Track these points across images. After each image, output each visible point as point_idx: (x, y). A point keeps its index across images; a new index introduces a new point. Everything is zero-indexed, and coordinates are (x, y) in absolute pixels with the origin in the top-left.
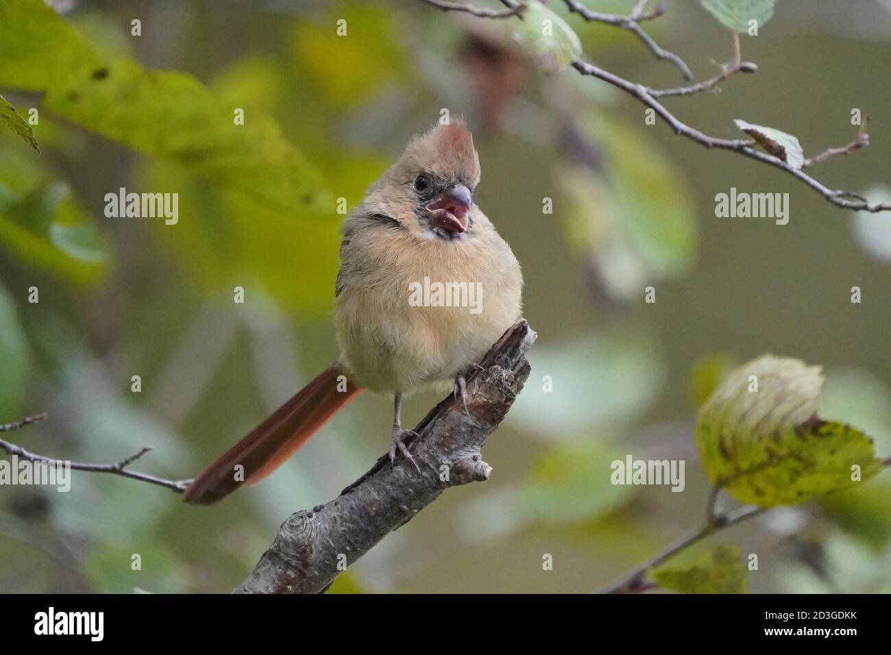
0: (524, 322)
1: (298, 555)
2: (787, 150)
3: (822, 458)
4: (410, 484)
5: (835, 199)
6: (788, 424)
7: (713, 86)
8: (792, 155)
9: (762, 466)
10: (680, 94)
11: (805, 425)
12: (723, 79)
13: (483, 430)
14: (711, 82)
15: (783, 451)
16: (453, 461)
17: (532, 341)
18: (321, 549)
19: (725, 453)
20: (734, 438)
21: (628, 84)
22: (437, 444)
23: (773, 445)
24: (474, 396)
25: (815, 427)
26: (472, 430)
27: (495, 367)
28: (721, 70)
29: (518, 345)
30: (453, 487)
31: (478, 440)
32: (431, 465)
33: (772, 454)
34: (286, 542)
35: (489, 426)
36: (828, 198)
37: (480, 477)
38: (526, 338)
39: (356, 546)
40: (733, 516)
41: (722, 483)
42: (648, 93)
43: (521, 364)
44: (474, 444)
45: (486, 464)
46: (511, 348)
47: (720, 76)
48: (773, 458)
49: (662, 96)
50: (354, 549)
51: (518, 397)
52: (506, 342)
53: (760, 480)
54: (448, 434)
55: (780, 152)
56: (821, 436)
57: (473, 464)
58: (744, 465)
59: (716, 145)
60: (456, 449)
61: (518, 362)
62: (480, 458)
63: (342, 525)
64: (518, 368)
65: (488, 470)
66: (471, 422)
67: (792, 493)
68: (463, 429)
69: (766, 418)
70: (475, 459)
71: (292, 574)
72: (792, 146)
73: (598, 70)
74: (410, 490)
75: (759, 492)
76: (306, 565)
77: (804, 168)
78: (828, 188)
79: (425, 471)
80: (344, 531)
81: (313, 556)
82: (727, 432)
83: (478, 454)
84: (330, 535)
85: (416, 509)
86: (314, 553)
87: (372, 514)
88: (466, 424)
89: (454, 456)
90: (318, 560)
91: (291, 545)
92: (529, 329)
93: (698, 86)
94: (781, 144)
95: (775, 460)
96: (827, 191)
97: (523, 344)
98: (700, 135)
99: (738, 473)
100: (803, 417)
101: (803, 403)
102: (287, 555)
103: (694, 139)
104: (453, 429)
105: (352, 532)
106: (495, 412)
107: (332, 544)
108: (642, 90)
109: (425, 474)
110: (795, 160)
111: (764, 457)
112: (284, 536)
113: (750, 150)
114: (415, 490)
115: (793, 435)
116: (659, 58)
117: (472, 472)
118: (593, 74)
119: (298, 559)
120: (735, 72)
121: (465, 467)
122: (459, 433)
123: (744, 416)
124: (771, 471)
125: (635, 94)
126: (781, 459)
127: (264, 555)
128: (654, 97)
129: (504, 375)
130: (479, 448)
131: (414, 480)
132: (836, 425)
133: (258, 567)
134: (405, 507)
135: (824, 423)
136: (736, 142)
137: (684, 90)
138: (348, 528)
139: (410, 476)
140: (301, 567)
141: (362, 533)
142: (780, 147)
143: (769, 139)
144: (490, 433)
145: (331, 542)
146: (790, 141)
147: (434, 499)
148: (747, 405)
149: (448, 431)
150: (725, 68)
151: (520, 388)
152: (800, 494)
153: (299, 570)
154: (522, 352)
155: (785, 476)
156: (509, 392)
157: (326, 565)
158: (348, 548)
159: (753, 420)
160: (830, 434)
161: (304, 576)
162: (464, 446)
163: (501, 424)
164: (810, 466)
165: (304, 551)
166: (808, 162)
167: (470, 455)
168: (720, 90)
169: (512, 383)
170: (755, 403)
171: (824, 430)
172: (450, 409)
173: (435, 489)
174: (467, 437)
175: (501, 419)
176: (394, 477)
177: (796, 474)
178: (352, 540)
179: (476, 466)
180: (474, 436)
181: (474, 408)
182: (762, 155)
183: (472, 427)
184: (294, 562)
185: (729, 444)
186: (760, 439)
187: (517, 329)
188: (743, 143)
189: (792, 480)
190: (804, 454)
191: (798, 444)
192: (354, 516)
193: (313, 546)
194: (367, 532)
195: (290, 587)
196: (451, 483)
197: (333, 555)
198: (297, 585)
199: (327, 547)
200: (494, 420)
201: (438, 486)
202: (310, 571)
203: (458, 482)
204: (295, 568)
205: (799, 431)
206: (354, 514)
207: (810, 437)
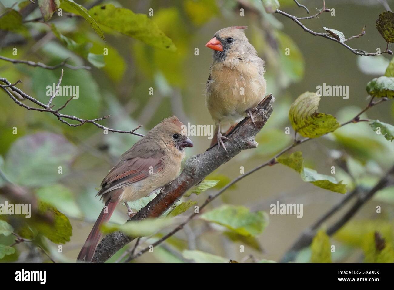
0: (271, 94)
1: (191, 171)
2: (340, 37)
3: (320, 124)
4: (230, 148)
6: (309, 115)
11: (313, 114)
12: (320, 14)
13: (256, 131)
15: (309, 122)
16: (245, 141)
17: (274, 101)
18: (199, 169)
19: (295, 123)
22: (240, 135)
23: (306, 120)
25: (316, 115)
26: (252, 131)
27: (261, 109)
29: (269, 102)
30: (245, 150)
31: (254, 134)
32: (238, 142)
33: (306, 123)
34: (187, 166)
35: (258, 130)
37: (254, 147)
38: (272, 100)
39: (211, 168)
40: (302, 141)
41: (297, 131)
43: (270, 109)
44: (253, 135)
45: (256, 142)
46: (266, 103)
48: (307, 124)
50: (210, 170)
51: (268, 120)
52: (265, 101)
53: (305, 131)
54: (244, 132)
56: (318, 117)
57: (252, 142)
58: (300, 126)
59: (317, 35)
60: (246, 137)
61: (269, 108)
62: (254, 140)
63: (206, 161)
64: (268, 110)
65: (257, 145)
66: (252, 128)
67: (314, 134)
68: (249, 130)
69: (304, 112)
70: (253, 141)
71: (189, 177)
74: (230, 150)
76: (193, 174)
80: (207, 163)
81: (196, 171)
82: (295, 116)
83: (254, 139)
84: (202, 165)
85: (231, 157)
86: (197, 170)
87: (217, 158)
89: (245, 140)
90: (198, 173)
91: (189, 168)
92: (273, 97)
95: (307, 125)
97: (270, 102)
99: (299, 128)
100: (313, 112)
101: (313, 107)
102: (187, 171)
104: (246, 130)
105: (210, 164)
106: (260, 125)
107: (203, 168)
109: (235, 145)
111: (304, 124)
112: (186, 164)
114: (232, 150)
115: (310, 117)
117: (252, 145)
119: (191, 172)
120: (324, 12)
121: (249, 143)
122: (248, 131)
124: (307, 128)
126: (309, 125)
129: (264, 112)
130: (254, 137)
131: (232, 147)
132: (322, 114)
134: (228, 156)
135: (318, 114)
137: (307, 18)
138: (209, 162)
139: (230, 146)
140: (192, 175)
141: (213, 164)
143: (334, 33)
144: (258, 132)
145: (202, 167)
146: (341, 34)
147: (238, 153)
148: (300, 107)
149: (244, 131)
150: (320, 11)
151: (269, 117)
153: (191, 176)
154: (270, 104)
155: (311, 129)
156: (265, 118)
157: (200, 175)
158: (208, 169)
159: (301, 112)
161: (193, 178)
162: (249, 136)
163: (262, 129)
165: (193, 170)
167: (251, 139)
169: (266, 115)
170: (302, 107)
171: (319, 116)
172: (245, 123)
173: (239, 150)
174: (250, 133)
175: (262, 127)
177: (314, 129)
178: (209, 167)
179: (253, 143)
180: (253, 133)
183: (252, 130)
184: (189, 173)
185: (296, 120)
186: (303, 119)
187: (269, 97)
189: (313, 130)
190: (314, 123)
191: (312, 120)
192: (211, 158)
193: (196, 168)
194: (215, 164)
195: (188, 182)
196: (244, 148)
197: (203, 172)
198: (190, 181)
199: (201, 169)
200: (260, 127)
201: (240, 149)
202: (195, 176)
203: (247, 148)
204: (190, 175)
205: (312, 116)
206: (211, 157)
207: (315, 118)
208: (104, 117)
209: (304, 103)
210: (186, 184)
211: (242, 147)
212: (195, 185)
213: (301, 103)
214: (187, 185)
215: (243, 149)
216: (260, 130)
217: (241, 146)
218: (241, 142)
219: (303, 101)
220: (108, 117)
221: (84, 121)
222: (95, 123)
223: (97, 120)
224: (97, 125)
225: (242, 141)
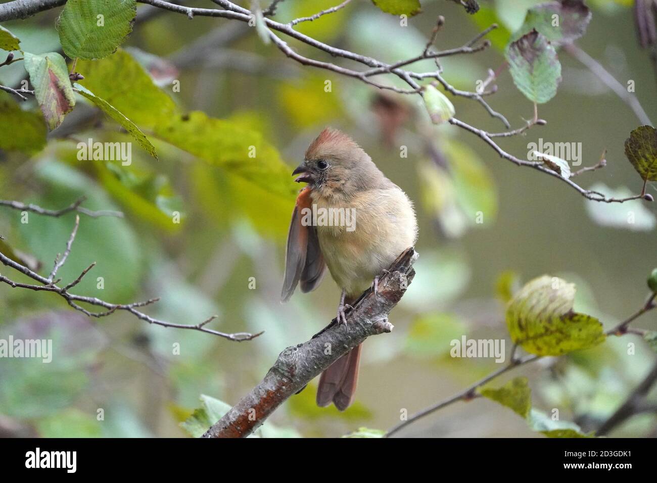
0: (412, 248)
1: (289, 370)
2: (561, 169)
3: (574, 333)
4: (349, 334)
5: (587, 195)
6: (556, 314)
7: (522, 132)
8: (564, 171)
9: (541, 335)
10: (504, 136)
11: (566, 315)
12: (527, 128)
13: (389, 305)
14: (521, 130)
15: (553, 328)
16: (373, 322)
17: (417, 258)
18: (301, 367)
19: (521, 327)
20: (526, 319)
21: (476, 130)
22: (364, 312)
23: (548, 325)
24: (384, 287)
25: (571, 316)
26: (383, 305)
27: (396, 272)
28: (526, 123)
29: (409, 260)
30: (372, 336)
31: (386, 311)
32: (361, 324)
33: (547, 330)
34: (282, 363)
35: (392, 303)
36: (583, 194)
37: (387, 331)
38: (413, 257)
39: (320, 366)
40: (524, 359)
41: (518, 342)
42: (487, 135)
43: (410, 271)
44: (384, 313)
45: (391, 324)
46: (405, 262)
47: (526, 126)
49: (494, 137)
50: (319, 368)
51: (408, 288)
52: (402, 259)
53: (540, 342)
54: (370, 307)
55: (558, 169)
56: (574, 321)
57: (384, 324)
58: (531, 334)
59: (522, 164)
60: (375, 316)
61: (409, 269)
62: (387, 320)
63: (312, 355)
64: (408, 273)
65: (392, 327)
66: (383, 301)
67: (557, 350)
68: (378, 305)
69: (545, 310)
70: (384, 321)
71: (285, 380)
72: (565, 167)
73: (459, 122)
74: (349, 337)
75: (539, 349)
76: (293, 376)
77: (571, 178)
78: (584, 189)
79: (358, 326)
80: (314, 358)
81: (297, 371)
82: (523, 316)
83: (386, 318)
84: (306, 360)
85: (352, 347)
86: (297, 369)
88: (380, 302)
89: (373, 319)
90: (299, 373)
91: (285, 365)
92: (415, 252)
93: (514, 132)
94: (558, 165)
95: (549, 333)
96: (583, 190)
97: (411, 260)
98: (514, 158)
99: (528, 338)
100: (564, 310)
101: (565, 303)
102: (283, 370)
103: (511, 160)
104: (373, 305)
105: (318, 359)
106: (396, 296)
107: (307, 365)
108: (484, 133)
109: (357, 328)
110: (566, 174)
111: (543, 331)
112: (281, 360)
113: (541, 167)
114: (352, 337)
115: (558, 320)
116: (493, 116)
117: (383, 328)
118: (457, 124)
119: (289, 372)
120: (534, 124)
121: (379, 325)
122: (377, 307)
123: (532, 308)
124: (547, 338)
125: (479, 135)
126: (552, 333)
127: (270, 370)
128: (490, 137)
129: (401, 276)
130: (387, 315)
131: (352, 332)
132: (582, 316)
133: (267, 376)
134: (346, 346)
135: (576, 315)
136: (534, 163)
137: (506, 134)
138: (316, 356)
139: (349, 329)
141: (323, 359)
142: (558, 166)
143: (552, 162)
144: (393, 307)
146: (563, 163)
147: (361, 342)
148: (534, 302)
150: (529, 122)
151: (409, 283)
152: (561, 351)
153: (289, 378)
154: (410, 264)
155: (554, 341)
156: (404, 285)
157: (303, 376)
158: (315, 367)
159: (537, 311)
160: (579, 321)
161: (292, 381)
162: (379, 314)
163: (399, 303)
164: (567, 337)
165: (292, 368)
166: (573, 174)
167: (382, 319)
168: (526, 134)
169: (405, 280)
170: (538, 301)
171: (576, 318)
173: (363, 337)
174: (380, 309)
175: (399, 300)
176: (341, 330)
177: (559, 341)
180: (384, 308)
181: (384, 294)
182: (548, 170)
183: (383, 304)
184: (286, 374)
185: (523, 323)
186: (541, 321)
187: (409, 251)
188: (538, 163)
189: (557, 344)
190: (564, 331)
191: (561, 325)
192: (318, 350)
193: (297, 366)
194: (326, 358)
195: (284, 387)
196: (371, 333)
197: (307, 371)
198: (288, 386)
199: (304, 366)
200: (395, 300)
201: (364, 335)
202: (295, 379)
203: (375, 333)
204: (286, 377)
205: (562, 318)
206: (319, 348)
207: (568, 322)
208: (151, 300)
209: (541, 294)
210: (281, 391)
211: (368, 331)
212: (296, 392)
213: (536, 295)
214: (284, 393)
215: (370, 335)
216: (396, 304)
217: (366, 329)
218: (365, 324)
219: (541, 291)
220: (158, 300)
221: (113, 307)
222: (133, 310)
223: (137, 306)
224: (136, 314)
225: (369, 321)
